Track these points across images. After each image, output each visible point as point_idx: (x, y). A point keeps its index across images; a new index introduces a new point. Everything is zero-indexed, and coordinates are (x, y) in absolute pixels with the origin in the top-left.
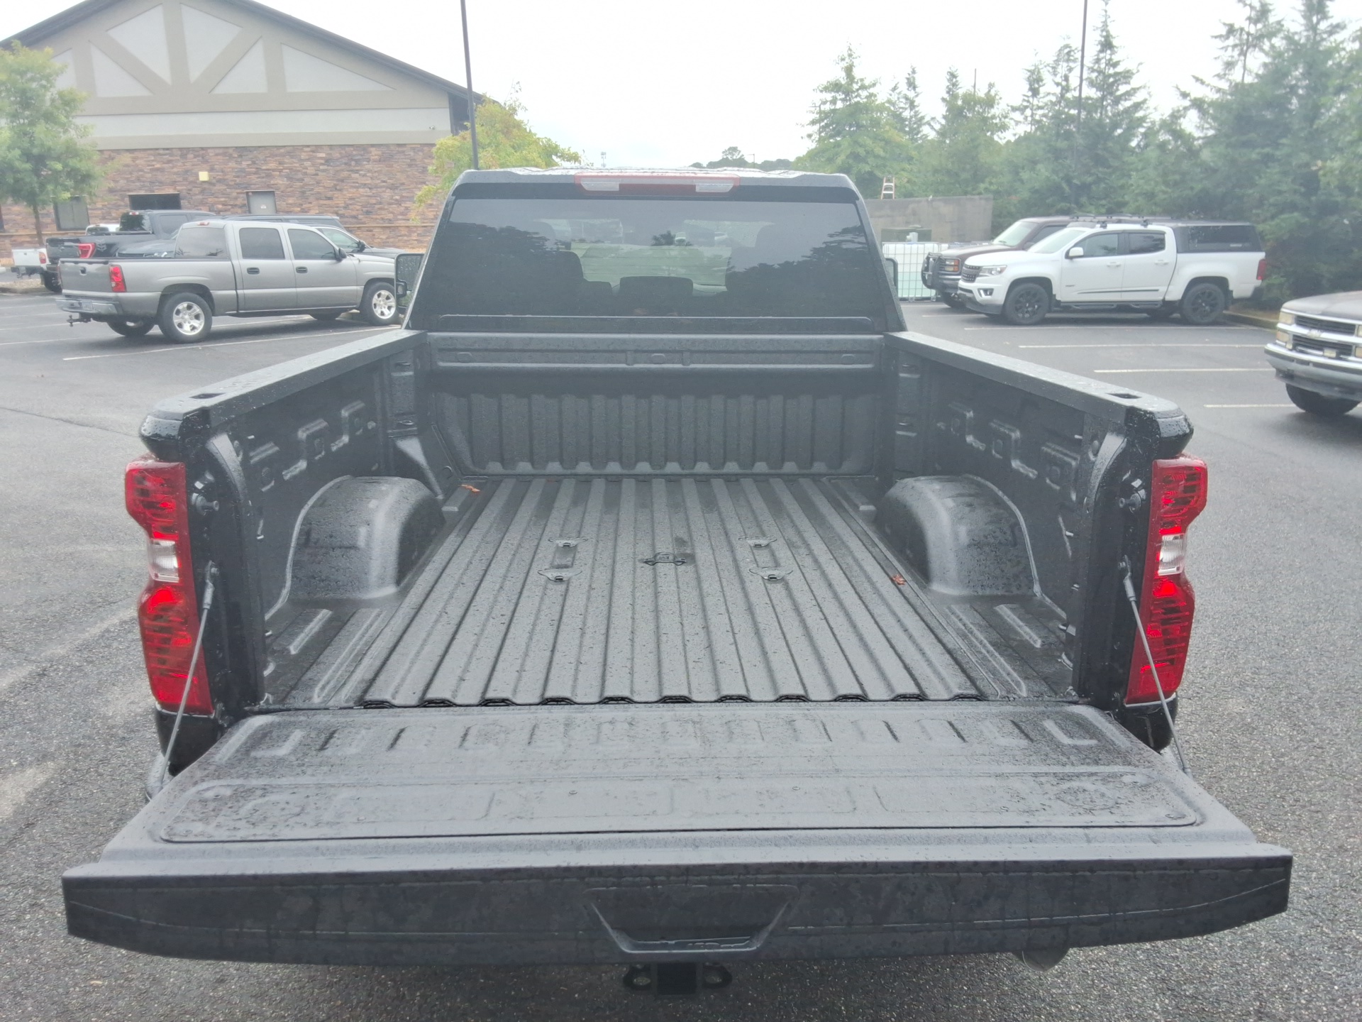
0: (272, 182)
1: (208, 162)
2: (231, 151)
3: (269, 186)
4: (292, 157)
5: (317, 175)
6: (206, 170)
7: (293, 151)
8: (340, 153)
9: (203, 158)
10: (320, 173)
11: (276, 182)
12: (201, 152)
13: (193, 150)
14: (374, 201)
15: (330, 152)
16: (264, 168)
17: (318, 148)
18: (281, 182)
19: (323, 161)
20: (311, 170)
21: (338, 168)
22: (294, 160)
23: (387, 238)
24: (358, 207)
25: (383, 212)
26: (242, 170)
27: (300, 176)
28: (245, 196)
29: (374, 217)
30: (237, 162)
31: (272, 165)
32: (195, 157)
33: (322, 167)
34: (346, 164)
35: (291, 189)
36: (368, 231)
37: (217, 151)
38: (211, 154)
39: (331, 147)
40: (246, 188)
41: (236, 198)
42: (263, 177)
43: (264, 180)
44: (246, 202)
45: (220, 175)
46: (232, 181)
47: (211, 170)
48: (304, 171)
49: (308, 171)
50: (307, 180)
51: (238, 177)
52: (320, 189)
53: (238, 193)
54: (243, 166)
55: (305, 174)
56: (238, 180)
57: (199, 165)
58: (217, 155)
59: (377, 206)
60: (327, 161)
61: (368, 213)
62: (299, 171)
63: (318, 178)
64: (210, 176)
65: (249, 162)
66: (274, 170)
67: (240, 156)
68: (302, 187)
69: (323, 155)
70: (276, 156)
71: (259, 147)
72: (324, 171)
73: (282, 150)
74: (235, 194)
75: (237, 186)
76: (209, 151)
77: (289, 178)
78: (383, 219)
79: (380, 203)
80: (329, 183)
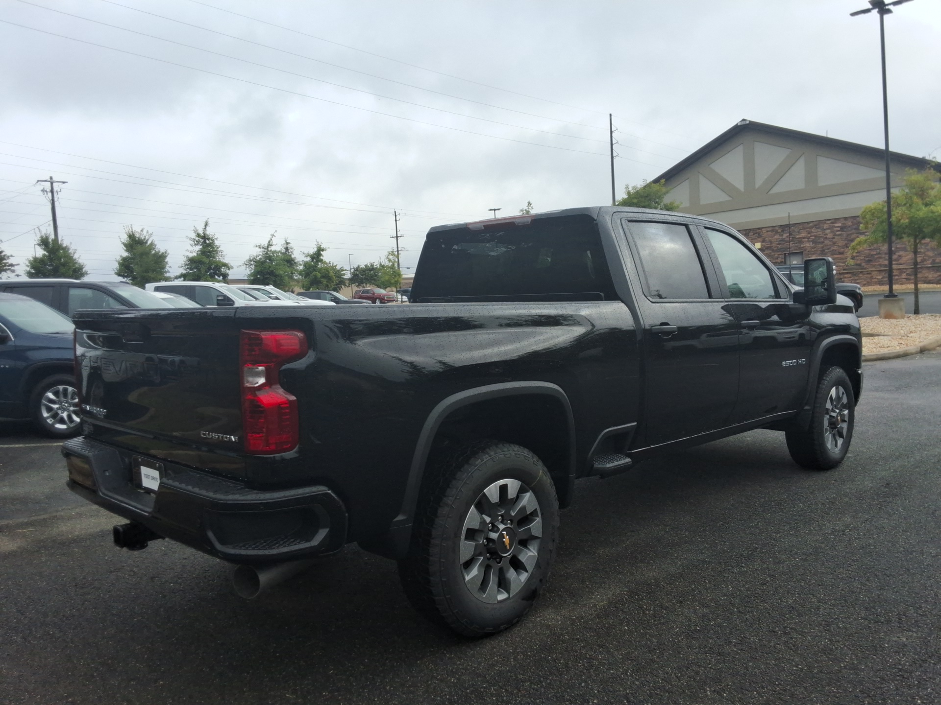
0: (802, 246)
1: (761, 237)
2: (777, 228)
3: (800, 248)
4: (817, 228)
5: (834, 238)
6: (760, 242)
7: (818, 224)
8: (852, 222)
9: (759, 234)
10: (836, 237)
11: (805, 245)
12: (758, 231)
13: (753, 230)
14: (875, 253)
15: (844, 222)
16: (798, 237)
17: (836, 220)
18: (808, 245)
19: (839, 229)
20: (830, 236)
21: (850, 233)
22: (819, 230)
23: (882, 278)
24: (862, 258)
25: (881, 260)
26: (783, 240)
27: (822, 240)
28: (783, 256)
29: (874, 264)
30: (780, 235)
31: (803, 235)
32: (754, 235)
33: (838, 233)
34: (855, 229)
35: (815, 249)
36: (867, 274)
37: (768, 229)
38: (764, 232)
39: (846, 219)
40: (784, 251)
41: (777, 258)
42: (796, 243)
43: (797, 245)
44: (783, 260)
45: (768, 244)
46: (776, 247)
47: (763, 241)
48: (825, 236)
49: (828, 236)
50: (826, 242)
51: (780, 244)
52: (835, 248)
53: (779, 255)
54: (784, 237)
55: (826, 238)
56: (779, 246)
57: (756, 239)
58: (767, 231)
59: (876, 256)
60: (842, 229)
61: (869, 261)
62: (821, 237)
63: (834, 240)
64: (762, 245)
65: (788, 235)
66: (804, 238)
67: (783, 231)
68: (823, 247)
69: (840, 225)
70: (807, 228)
71: (796, 224)
72: (839, 235)
73: (811, 225)
74: (776, 255)
75: (779, 250)
76: (763, 230)
77: (814, 242)
78: (880, 265)
79: (879, 254)
80: (841, 243)
